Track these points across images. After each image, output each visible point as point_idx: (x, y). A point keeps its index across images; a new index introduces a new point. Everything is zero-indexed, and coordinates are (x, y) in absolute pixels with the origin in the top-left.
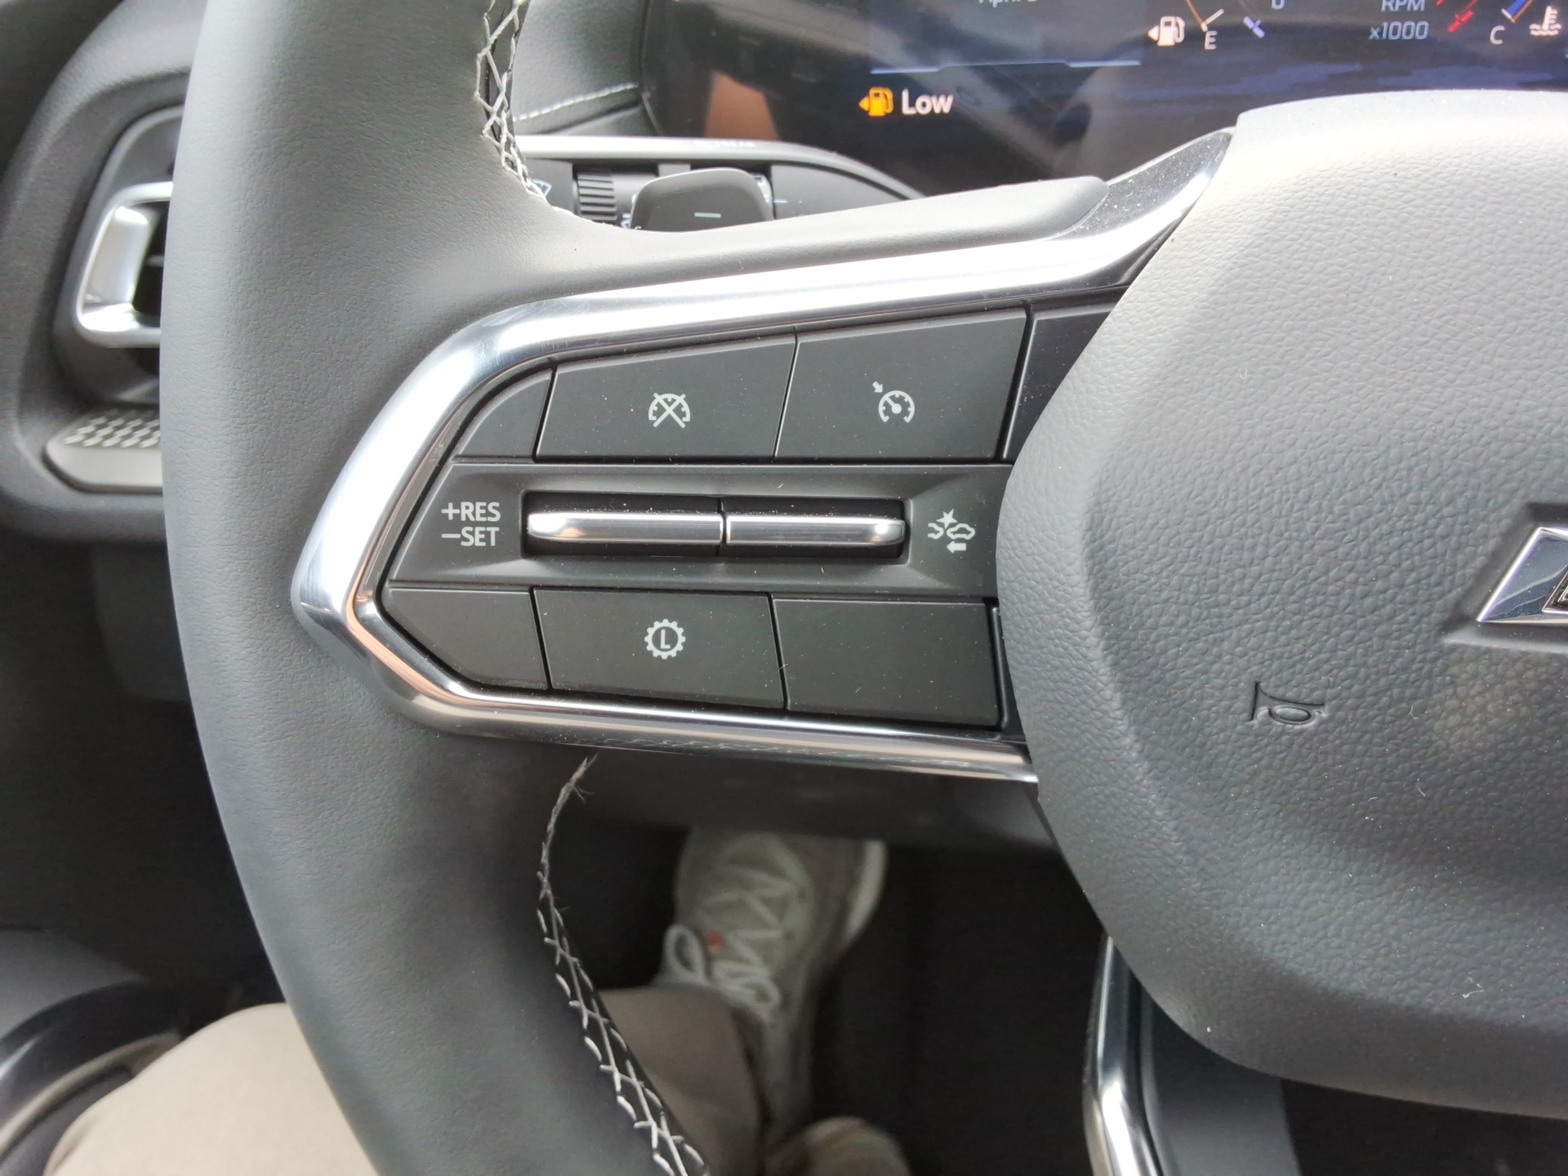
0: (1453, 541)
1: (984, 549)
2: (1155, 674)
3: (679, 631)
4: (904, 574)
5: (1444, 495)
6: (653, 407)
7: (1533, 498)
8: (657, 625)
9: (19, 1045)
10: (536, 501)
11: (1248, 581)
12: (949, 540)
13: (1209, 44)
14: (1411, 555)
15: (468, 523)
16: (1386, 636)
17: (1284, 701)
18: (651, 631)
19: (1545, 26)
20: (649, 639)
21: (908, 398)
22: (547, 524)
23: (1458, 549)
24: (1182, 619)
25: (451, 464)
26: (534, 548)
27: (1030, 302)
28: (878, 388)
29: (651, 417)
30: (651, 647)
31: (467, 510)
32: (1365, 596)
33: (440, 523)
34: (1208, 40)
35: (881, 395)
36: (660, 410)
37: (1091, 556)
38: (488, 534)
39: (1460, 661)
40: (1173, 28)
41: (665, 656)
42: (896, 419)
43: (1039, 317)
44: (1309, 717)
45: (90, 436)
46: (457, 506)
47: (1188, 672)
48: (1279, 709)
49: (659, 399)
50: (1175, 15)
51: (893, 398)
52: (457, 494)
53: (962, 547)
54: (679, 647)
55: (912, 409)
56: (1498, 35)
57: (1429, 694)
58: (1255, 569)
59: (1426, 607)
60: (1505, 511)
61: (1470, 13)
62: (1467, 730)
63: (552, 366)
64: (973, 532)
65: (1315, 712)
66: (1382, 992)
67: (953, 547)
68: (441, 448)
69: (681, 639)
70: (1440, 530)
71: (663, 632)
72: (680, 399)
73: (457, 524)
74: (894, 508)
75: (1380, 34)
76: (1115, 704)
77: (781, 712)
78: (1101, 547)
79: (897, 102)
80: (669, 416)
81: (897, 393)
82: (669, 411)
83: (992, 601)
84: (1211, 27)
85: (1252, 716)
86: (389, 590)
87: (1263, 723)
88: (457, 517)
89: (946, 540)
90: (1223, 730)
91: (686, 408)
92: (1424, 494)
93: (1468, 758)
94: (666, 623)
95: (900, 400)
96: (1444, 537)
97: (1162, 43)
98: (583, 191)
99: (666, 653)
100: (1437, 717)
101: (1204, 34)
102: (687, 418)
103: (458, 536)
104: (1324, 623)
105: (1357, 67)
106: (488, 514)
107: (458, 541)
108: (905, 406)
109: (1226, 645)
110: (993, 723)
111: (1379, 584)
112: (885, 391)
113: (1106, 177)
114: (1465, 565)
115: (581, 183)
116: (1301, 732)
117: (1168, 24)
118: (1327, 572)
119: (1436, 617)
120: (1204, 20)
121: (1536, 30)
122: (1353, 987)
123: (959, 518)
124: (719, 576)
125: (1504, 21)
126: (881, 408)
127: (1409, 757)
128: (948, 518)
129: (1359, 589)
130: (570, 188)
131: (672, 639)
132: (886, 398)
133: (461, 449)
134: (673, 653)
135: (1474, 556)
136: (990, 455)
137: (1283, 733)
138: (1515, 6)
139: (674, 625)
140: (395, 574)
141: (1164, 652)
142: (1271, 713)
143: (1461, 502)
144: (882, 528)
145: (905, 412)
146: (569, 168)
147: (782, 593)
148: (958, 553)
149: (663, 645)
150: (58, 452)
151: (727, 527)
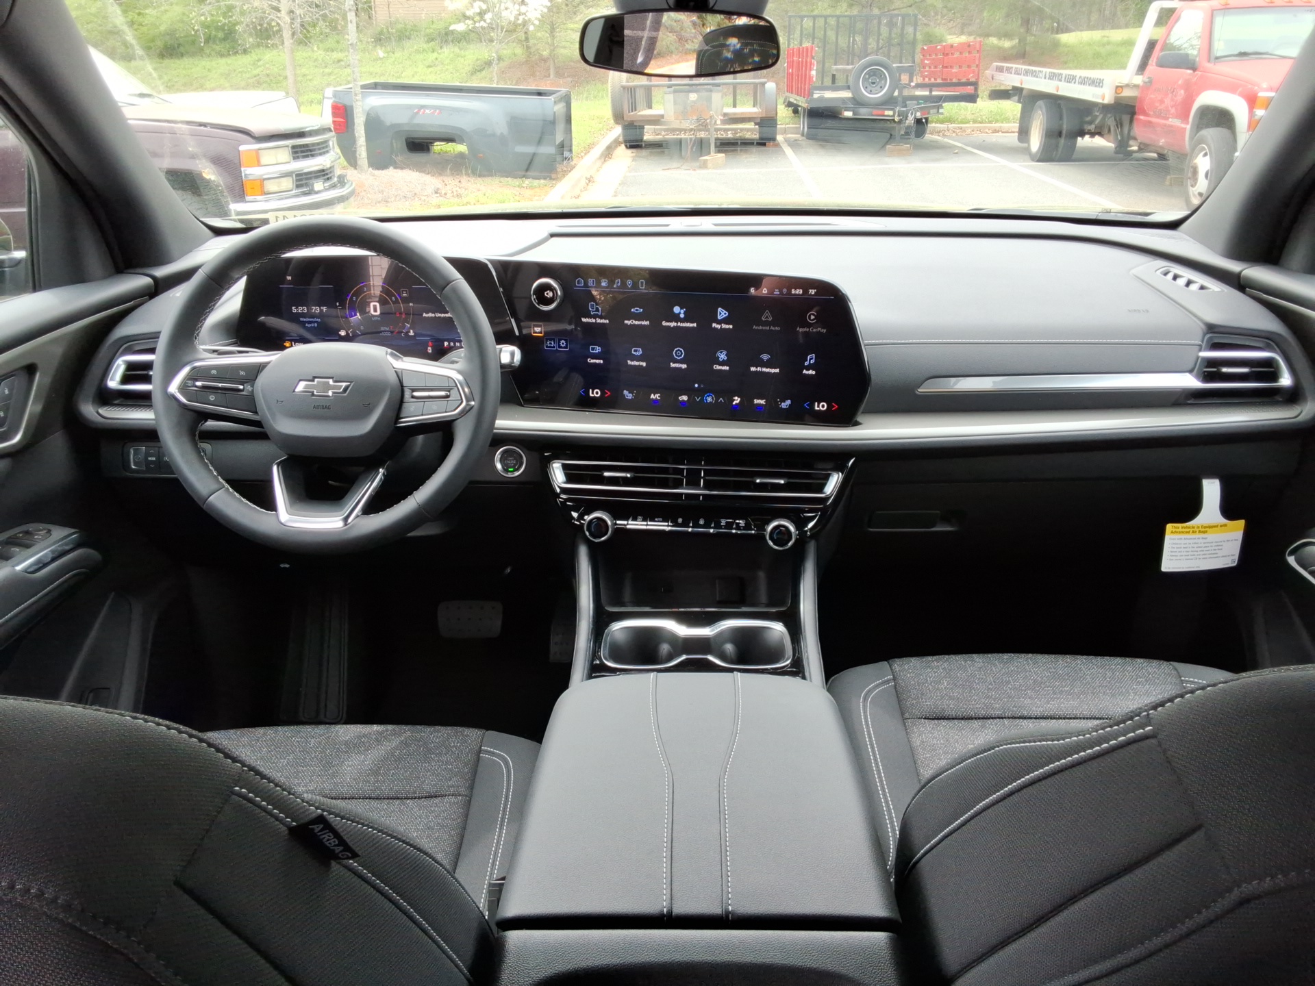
1: (253, 391)
2: (269, 403)
3: (214, 397)
4: (243, 393)
5: (292, 380)
7: (300, 380)
8: (211, 396)
10: (198, 381)
12: (249, 389)
14: (289, 385)
16: (287, 393)
19: (411, 333)
22: (199, 384)
23: (294, 384)
24: (269, 393)
26: (196, 387)
27: (261, 363)
30: (210, 398)
33: (186, 383)
34: (350, 335)
37: (263, 392)
39: (294, 395)
40: (343, 332)
41: (212, 400)
43: (261, 365)
46: (189, 382)
47: (270, 399)
48: (279, 402)
54: (214, 399)
57: (291, 398)
62: (295, 402)
63: (201, 367)
64: (252, 388)
65: (281, 402)
68: (187, 376)
72: (216, 371)
73: (189, 384)
74: (243, 385)
76: (265, 406)
77: (227, 407)
78: (264, 386)
79: (292, 344)
83: (254, 397)
86: (179, 390)
87: (278, 405)
90: (274, 406)
92: (290, 380)
93: (295, 405)
94: (213, 395)
96: (292, 383)
97: (342, 335)
100: (292, 401)
101: (349, 333)
104: (282, 393)
106: (192, 383)
107: (189, 386)
108: (244, 373)
109: (273, 396)
110: (255, 411)
112: (241, 371)
114: (294, 386)
116: (282, 405)
119: (292, 391)
120: (349, 331)
123: (250, 386)
124: (219, 391)
126: (241, 374)
127: (292, 406)
129: (286, 390)
133: (190, 376)
136: (254, 379)
140: (182, 389)
141: (268, 397)
143: (294, 380)
144: (241, 387)
147: (228, 393)
148: (250, 391)
150: (100, 411)
151: (220, 385)
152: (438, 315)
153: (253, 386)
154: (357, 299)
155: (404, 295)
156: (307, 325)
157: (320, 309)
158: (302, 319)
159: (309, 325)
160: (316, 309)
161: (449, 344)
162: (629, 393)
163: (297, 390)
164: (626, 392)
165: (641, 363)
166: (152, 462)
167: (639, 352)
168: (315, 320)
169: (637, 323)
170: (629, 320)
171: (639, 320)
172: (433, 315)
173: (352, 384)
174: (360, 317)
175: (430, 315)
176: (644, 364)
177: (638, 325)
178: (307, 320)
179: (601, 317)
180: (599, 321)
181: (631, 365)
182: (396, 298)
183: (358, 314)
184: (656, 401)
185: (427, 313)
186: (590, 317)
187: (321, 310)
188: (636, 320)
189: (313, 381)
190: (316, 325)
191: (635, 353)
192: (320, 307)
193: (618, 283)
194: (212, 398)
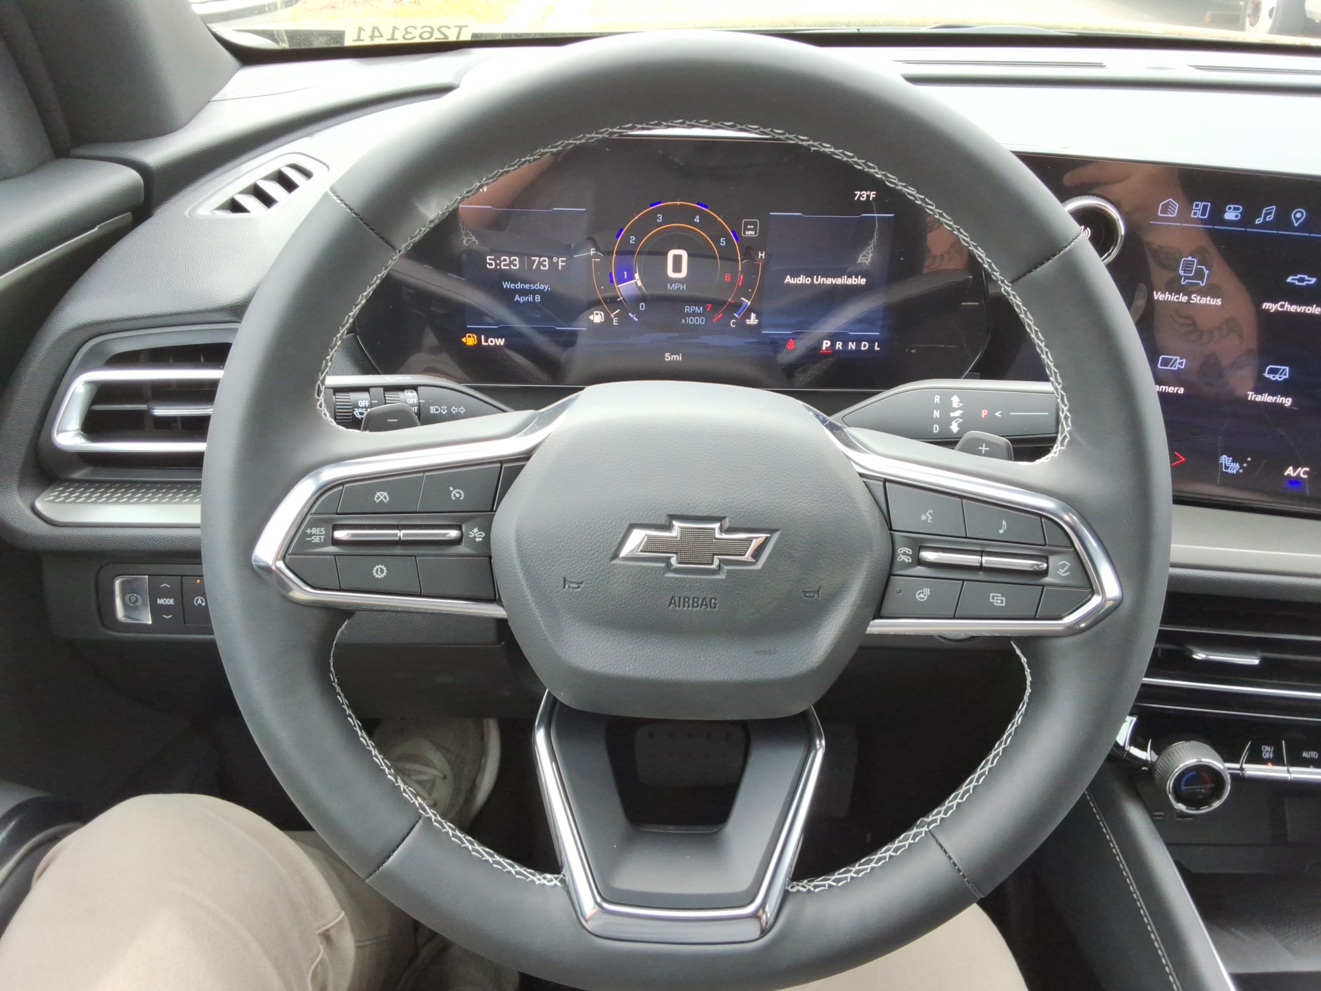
0: (612, 534)
1: (487, 539)
2: (537, 577)
3: (385, 569)
4: (461, 549)
5: (609, 521)
6: (376, 496)
7: (632, 522)
8: (377, 567)
9: (10, 821)
10: (336, 527)
11: (560, 547)
12: (476, 537)
13: (615, 322)
14: (602, 538)
15: (314, 535)
16: (597, 562)
17: (573, 583)
18: (375, 569)
19: (752, 320)
20: (374, 571)
21: (461, 492)
22: (341, 535)
23: (614, 536)
24: (543, 559)
25: (309, 517)
26: (336, 542)
27: (502, 461)
28: (451, 489)
29: (376, 500)
30: (375, 574)
31: (314, 531)
32: (591, 550)
33: (305, 535)
34: (614, 321)
35: (452, 491)
36: (379, 497)
37: (517, 541)
38: (321, 538)
39: (616, 568)
40: (599, 316)
41: (380, 577)
42: (458, 499)
43: (505, 465)
44: (579, 587)
45: (58, 497)
46: (311, 529)
47: (546, 575)
48: (571, 585)
49: (378, 494)
50: (600, 310)
51: (456, 492)
52: (310, 526)
53: (481, 539)
54: (384, 574)
55: (463, 495)
56: (733, 324)
57: (609, 578)
58: (562, 544)
59: (606, 553)
60: (625, 525)
61: (721, 315)
62: (620, 588)
63: (342, 484)
64: (484, 534)
65: (581, 585)
66: (603, 670)
67: (477, 540)
68: (306, 510)
69: (385, 571)
70: (609, 531)
71: (379, 570)
72: (385, 494)
73: (311, 535)
74: (459, 527)
75: (686, 321)
76: (525, 586)
77: (420, 596)
78: (520, 538)
79: (479, 340)
80: (382, 500)
81: (458, 490)
82: (382, 498)
83: (490, 557)
84: (615, 316)
85: (564, 588)
86: (288, 557)
87: (567, 589)
88: (311, 533)
89: (475, 537)
90: (556, 593)
91: (387, 497)
92: (604, 521)
93: (621, 596)
94: (380, 566)
95: (459, 493)
96: (610, 533)
97: (595, 321)
98: (337, 400)
99: (380, 576)
100: (612, 585)
101: (613, 319)
102: (388, 500)
103: (310, 539)
104: (581, 559)
105: (677, 334)
106: (321, 532)
107: (311, 541)
108: (460, 494)
109: (556, 567)
110: (493, 598)
111: (594, 547)
112: (454, 489)
113: (537, 409)
114: (616, 540)
115: (337, 397)
116: (577, 592)
117: (597, 314)
118: (580, 544)
119: (609, 556)
120: (612, 313)
121: (748, 322)
122: (596, 669)
123: (479, 530)
124: (398, 550)
125: (735, 318)
126: (452, 495)
127: (606, 597)
128: (476, 530)
129: (589, 548)
130: (332, 398)
131: (382, 571)
132: (454, 492)
133: (313, 511)
134: (382, 576)
135: (617, 539)
136: (489, 509)
137: (573, 592)
138: (739, 312)
139: (383, 567)
140: (290, 552)
141: (538, 570)
142: (569, 587)
143: (614, 523)
144: (453, 534)
145: (460, 496)
146: (332, 391)
147: (419, 556)
148: (479, 542)
149: (379, 573)
150: (39, 505)
151: (401, 534)
152: (820, 280)
153: (487, 529)
154: (638, 242)
155: (749, 233)
156: (517, 298)
157: (551, 263)
158: (506, 285)
159: (522, 299)
160: (540, 263)
161: (833, 344)
162: (1233, 461)
163: (624, 553)
164: (1225, 459)
165: (1280, 399)
166: (166, 609)
167: (1283, 374)
168: (538, 286)
169: (1293, 308)
170: (1275, 302)
171: (1300, 304)
172: (808, 281)
173: (776, 536)
174: (639, 283)
175: (802, 280)
176: (1288, 402)
177: (1296, 314)
178: (519, 286)
179: (1203, 293)
180: (1196, 299)
181: (1255, 403)
182: (728, 240)
183: (637, 276)
184: (1295, 482)
185: (794, 275)
186: (1179, 289)
187: (553, 266)
188: (1291, 304)
189: (668, 527)
190: (538, 298)
191: (1270, 376)
192: (550, 258)
193: (1269, 213)
194: (380, 572)
